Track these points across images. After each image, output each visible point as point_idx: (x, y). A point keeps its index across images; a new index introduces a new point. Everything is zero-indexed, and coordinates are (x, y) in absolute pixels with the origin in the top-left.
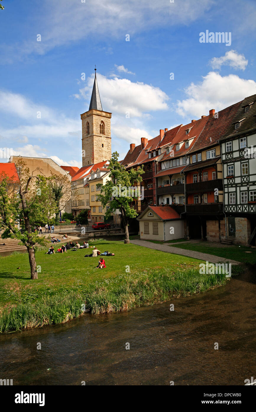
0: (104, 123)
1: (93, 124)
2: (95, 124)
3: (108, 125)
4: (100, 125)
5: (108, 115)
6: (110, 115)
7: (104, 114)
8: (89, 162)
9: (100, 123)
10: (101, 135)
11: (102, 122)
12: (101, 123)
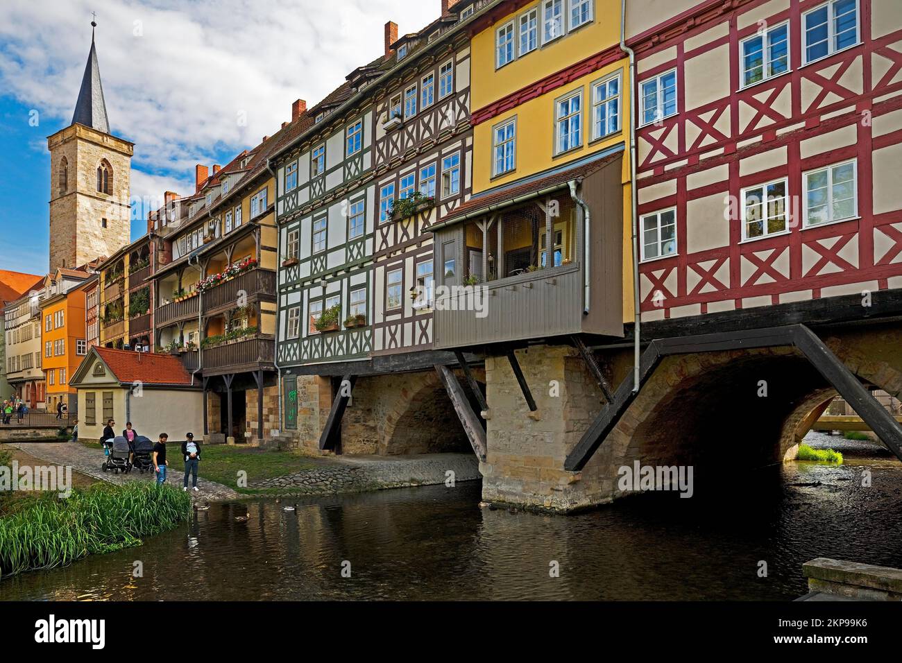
0: (109, 165)
1: (77, 162)
2: (83, 163)
3: (123, 174)
4: (99, 170)
5: (125, 147)
6: (129, 149)
7: (111, 143)
8: (64, 260)
9: (98, 164)
10: (102, 195)
11: (105, 161)
12: (103, 165)
